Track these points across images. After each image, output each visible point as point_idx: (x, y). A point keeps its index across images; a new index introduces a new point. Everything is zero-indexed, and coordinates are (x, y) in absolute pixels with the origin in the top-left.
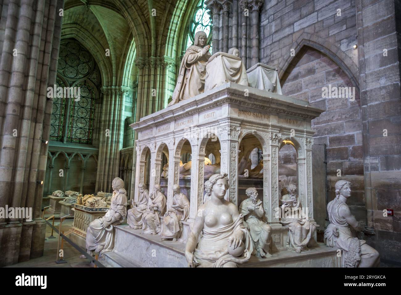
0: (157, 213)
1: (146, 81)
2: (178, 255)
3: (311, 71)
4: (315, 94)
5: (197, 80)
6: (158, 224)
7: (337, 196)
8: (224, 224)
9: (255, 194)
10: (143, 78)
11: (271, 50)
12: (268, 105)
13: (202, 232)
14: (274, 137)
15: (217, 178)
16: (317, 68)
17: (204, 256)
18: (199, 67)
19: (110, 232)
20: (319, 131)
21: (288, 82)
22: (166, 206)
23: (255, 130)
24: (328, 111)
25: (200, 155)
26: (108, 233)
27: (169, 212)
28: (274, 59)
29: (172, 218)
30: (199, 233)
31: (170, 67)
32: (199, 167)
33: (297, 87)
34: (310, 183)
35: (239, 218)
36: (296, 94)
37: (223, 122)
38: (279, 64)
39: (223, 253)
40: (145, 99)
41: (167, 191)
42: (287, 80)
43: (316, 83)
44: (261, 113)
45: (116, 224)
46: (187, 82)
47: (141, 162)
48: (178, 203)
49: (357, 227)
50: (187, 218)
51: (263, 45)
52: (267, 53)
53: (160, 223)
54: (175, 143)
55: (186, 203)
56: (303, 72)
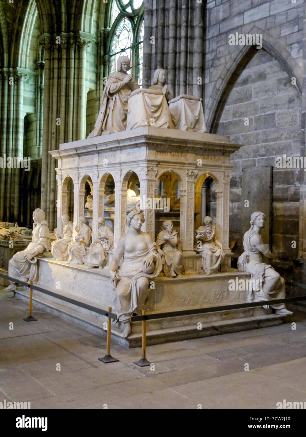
0: (83, 245)
1: (56, 68)
2: (104, 278)
3: (262, 76)
4: (265, 106)
5: (120, 111)
6: (84, 255)
7: (251, 227)
8: (140, 251)
9: (170, 226)
10: (50, 63)
11: (217, 44)
12: (184, 145)
13: (123, 257)
14: (190, 174)
15: (135, 214)
16: (268, 73)
17: (124, 274)
18: (121, 96)
19: (34, 264)
20: (267, 151)
21: (237, 87)
22: (91, 238)
23: (172, 169)
24: (277, 127)
25: (123, 191)
26: (32, 266)
27: (95, 242)
28: (220, 56)
29: (97, 248)
30: (120, 257)
31: (89, 46)
32: (122, 202)
33: (246, 93)
34: (226, 215)
35: (152, 245)
36: (245, 103)
37: (141, 163)
38: (226, 63)
39: (138, 272)
40: (55, 94)
41: (91, 223)
42: (236, 84)
43: (266, 91)
44: (177, 152)
45: (40, 257)
46: (110, 112)
47: (63, 192)
48: (103, 234)
49: (267, 254)
50: (112, 248)
51: (209, 35)
52: (213, 47)
53: (87, 254)
54: (98, 176)
55: (110, 234)
56: (254, 77)
